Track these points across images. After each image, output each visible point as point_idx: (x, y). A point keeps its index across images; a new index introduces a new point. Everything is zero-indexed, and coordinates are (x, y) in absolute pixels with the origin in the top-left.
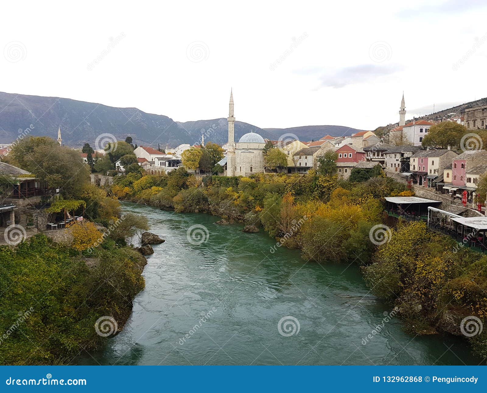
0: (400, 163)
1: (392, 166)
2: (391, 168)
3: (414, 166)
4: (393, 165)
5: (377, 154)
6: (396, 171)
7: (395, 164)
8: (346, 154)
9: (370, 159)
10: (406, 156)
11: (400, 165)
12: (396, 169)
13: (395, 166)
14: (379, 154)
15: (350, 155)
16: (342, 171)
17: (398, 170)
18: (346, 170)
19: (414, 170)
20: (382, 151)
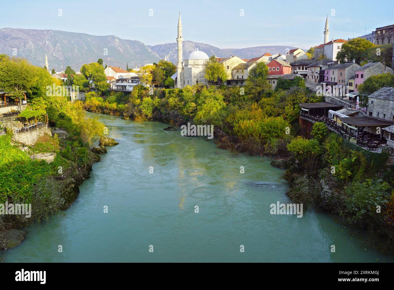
0: (319, 75)
1: (312, 78)
2: (311, 79)
3: (328, 77)
4: (314, 77)
5: (302, 68)
6: (316, 82)
7: (315, 76)
8: (275, 68)
9: (296, 72)
10: (323, 69)
11: (319, 77)
12: (316, 80)
13: (315, 78)
14: (303, 68)
15: (278, 68)
16: (271, 82)
17: (317, 81)
18: (274, 81)
19: (327, 81)
20: (306, 65)
